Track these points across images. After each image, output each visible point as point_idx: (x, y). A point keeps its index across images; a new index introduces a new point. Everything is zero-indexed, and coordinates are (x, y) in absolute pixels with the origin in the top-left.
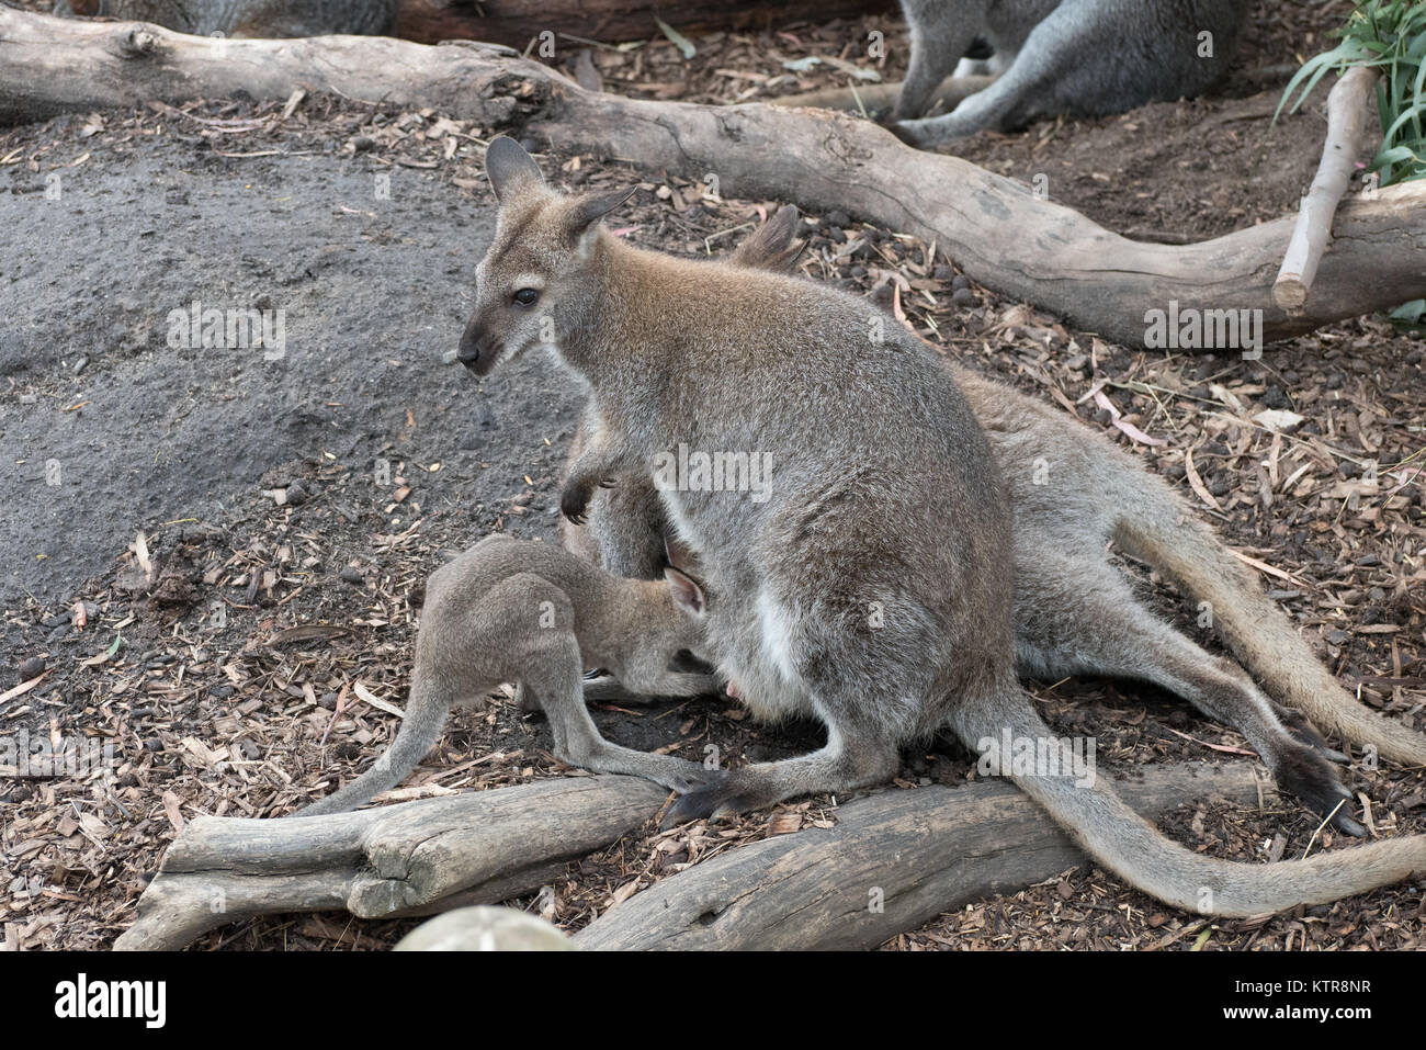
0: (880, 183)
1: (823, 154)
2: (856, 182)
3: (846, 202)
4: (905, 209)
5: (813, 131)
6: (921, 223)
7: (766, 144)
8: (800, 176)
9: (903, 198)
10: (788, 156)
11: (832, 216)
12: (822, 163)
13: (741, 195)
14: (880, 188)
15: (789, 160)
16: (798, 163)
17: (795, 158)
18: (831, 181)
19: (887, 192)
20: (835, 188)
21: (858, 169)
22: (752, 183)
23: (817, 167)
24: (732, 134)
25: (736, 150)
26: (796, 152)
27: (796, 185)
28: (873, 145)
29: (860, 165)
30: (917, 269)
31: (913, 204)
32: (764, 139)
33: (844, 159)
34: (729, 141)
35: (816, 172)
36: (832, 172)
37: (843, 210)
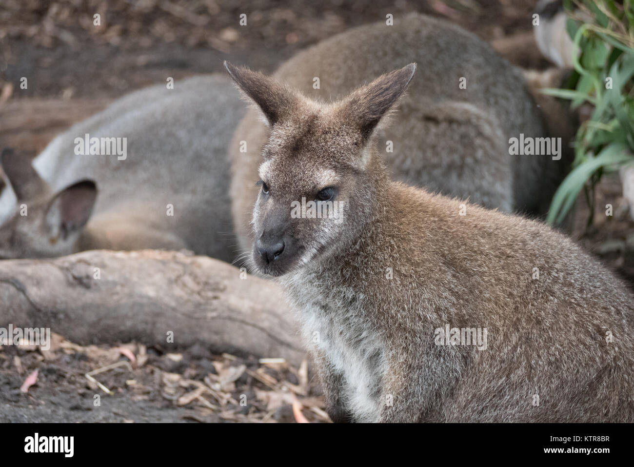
0: (239, 312)
1: (178, 291)
2: (214, 314)
3: (205, 335)
4: (270, 335)
5: (162, 272)
6: (289, 345)
7: (118, 288)
8: (158, 315)
9: (265, 324)
10: (141, 296)
11: (196, 350)
12: (178, 299)
13: (96, 340)
14: (241, 317)
15: (145, 301)
16: (153, 302)
17: (149, 298)
18: (189, 316)
19: (248, 320)
20: (194, 322)
21: (215, 302)
22: (107, 329)
23: (173, 304)
24: (83, 282)
25: (89, 297)
26: (151, 292)
27: (154, 323)
28: (224, 278)
29: (216, 298)
30: (298, 389)
31: (277, 329)
32: (115, 284)
33: (199, 293)
34: (80, 290)
35: (174, 309)
36: (189, 308)
37: (203, 343)
